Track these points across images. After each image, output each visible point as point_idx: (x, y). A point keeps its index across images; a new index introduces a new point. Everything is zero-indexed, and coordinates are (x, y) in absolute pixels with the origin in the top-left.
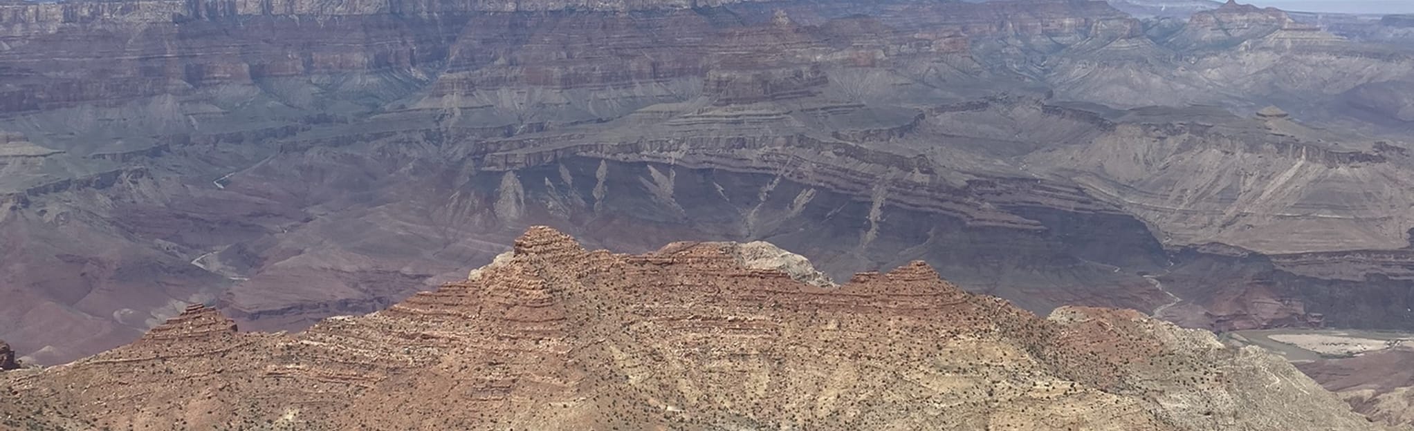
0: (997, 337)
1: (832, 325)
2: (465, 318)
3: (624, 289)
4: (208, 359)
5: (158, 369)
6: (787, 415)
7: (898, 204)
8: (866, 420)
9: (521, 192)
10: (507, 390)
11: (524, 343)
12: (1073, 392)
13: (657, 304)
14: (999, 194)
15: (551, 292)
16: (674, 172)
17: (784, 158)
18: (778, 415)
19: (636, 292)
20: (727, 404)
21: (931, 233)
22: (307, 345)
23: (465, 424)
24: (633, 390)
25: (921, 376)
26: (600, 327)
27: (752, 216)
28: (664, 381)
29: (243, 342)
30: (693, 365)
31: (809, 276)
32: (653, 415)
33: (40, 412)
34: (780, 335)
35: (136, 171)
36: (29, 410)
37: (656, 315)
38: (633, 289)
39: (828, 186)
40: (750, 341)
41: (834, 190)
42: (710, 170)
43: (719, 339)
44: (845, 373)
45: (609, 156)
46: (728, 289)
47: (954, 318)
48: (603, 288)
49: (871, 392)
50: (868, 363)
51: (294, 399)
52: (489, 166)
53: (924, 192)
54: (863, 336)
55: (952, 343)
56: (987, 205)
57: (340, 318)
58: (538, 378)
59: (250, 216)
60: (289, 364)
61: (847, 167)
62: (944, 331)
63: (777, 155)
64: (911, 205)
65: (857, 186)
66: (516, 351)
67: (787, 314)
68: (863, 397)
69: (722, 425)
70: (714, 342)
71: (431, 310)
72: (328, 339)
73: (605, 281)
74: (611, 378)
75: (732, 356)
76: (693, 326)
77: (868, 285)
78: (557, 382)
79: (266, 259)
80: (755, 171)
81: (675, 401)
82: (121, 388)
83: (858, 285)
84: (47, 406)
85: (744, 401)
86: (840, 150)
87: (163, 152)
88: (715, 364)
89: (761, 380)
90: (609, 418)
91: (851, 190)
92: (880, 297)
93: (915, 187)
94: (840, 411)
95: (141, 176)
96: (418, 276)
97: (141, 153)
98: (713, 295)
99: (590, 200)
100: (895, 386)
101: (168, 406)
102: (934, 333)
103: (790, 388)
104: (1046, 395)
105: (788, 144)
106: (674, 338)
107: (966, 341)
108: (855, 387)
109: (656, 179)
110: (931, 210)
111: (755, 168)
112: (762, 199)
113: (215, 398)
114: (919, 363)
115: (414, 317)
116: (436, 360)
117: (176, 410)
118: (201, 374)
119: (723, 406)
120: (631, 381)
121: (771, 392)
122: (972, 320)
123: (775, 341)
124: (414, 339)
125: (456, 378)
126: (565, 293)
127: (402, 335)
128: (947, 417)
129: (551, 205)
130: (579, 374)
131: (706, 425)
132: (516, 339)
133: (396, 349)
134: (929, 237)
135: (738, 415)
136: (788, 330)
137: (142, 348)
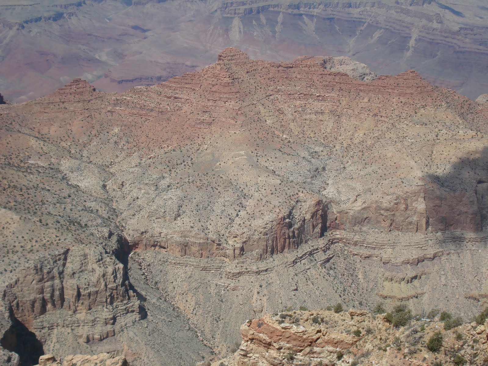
0: (445, 109)
1: (366, 100)
2: (194, 90)
3: (269, 79)
4: (82, 103)
5: (61, 107)
6: (339, 142)
7: (424, 38)
8: (376, 146)
9: (242, 27)
10: (210, 124)
11: (219, 103)
12: (476, 136)
13: (283, 87)
14: (475, 35)
15: (233, 79)
16: (315, 19)
17: (370, 13)
18: (335, 141)
19: (274, 81)
20: (312, 135)
21: (439, 53)
22: (125, 99)
23: (191, 138)
24: (268, 127)
25: (405, 126)
26: (255, 97)
27: (352, 42)
28: (283, 123)
29: (97, 96)
30: (298, 116)
31: (367, 74)
32: (276, 139)
33: (11, 124)
34: (340, 104)
35: (70, 13)
36: (7, 122)
37: (282, 92)
38: (273, 79)
39: (390, 28)
40: (326, 106)
41: (393, 30)
42: (333, 18)
43: (311, 104)
44: (369, 123)
45: (284, 11)
46: (318, 80)
47: (426, 98)
48: (259, 78)
49: (380, 133)
50: (381, 119)
51: (118, 123)
52: (227, 14)
53: (437, 33)
54: (380, 106)
55: (422, 111)
56: (467, 40)
57: (140, 87)
58: (224, 120)
59: (120, 35)
60: (117, 107)
61: (401, 18)
62: (419, 105)
63: (367, 12)
64: (430, 39)
65: (404, 29)
66: (215, 107)
67: (345, 94)
68: (376, 135)
69: (308, 145)
70: (309, 106)
71: (179, 86)
72: (134, 96)
73: (259, 75)
74: (258, 121)
75: (317, 113)
76: (300, 98)
77: (385, 81)
78: (233, 122)
79: (126, 56)
80: (355, 20)
81: (287, 133)
82: (45, 114)
83: (381, 81)
84: (14, 121)
85: (320, 134)
86: (398, 10)
87: (83, 4)
88: (308, 116)
89: (329, 124)
90: (255, 139)
91: (402, 31)
92: (390, 87)
93: (433, 30)
94: (364, 141)
95: (72, 16)
96: (193, 67)
97: (73, 4)
98: (310, 83)
99: (274, 32)
100: (392, 130)
101: (65, 123)
102: (414, 106)
103: (342, 129)
104: (463, 137)
105: (373, 6)
106: (290, 103)
107: (430, 110)
108: (373, 130)
109: (306, 22)
110: (440, 42)
111: (355, 18)
112: (358, 34)
113: (84, 121)
114: (404, 120)
115: (171, 88)
116: (180, 109)
117: (68, 125)
118: (79, 110)
119: (309, 136)
120: (267, 123)
121: (333, 131)
122: (434, 100)
123: (338, 106)
124: (170, 98)
125: (188, 117)
126: (240, 80)
127: (166, 96)
128: (413, 146)
129: (255, 34)
130: (242, 118)
131: (300, 145)
132: (216, 101)
133: (162, 103)
134: (437, 55)
135: (316, 141)
136: (345, 102)
137: (54, 97)
